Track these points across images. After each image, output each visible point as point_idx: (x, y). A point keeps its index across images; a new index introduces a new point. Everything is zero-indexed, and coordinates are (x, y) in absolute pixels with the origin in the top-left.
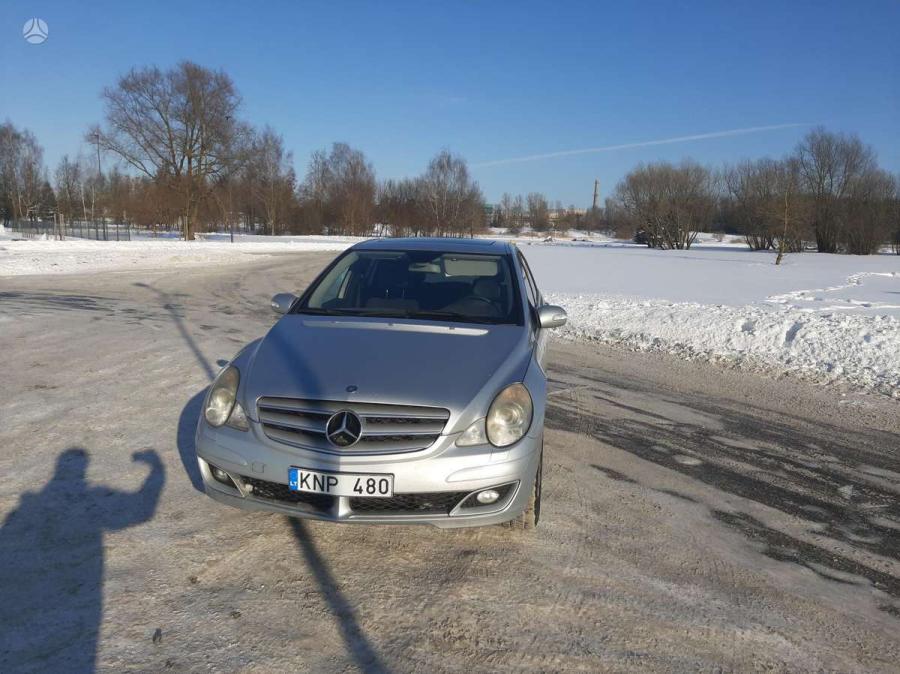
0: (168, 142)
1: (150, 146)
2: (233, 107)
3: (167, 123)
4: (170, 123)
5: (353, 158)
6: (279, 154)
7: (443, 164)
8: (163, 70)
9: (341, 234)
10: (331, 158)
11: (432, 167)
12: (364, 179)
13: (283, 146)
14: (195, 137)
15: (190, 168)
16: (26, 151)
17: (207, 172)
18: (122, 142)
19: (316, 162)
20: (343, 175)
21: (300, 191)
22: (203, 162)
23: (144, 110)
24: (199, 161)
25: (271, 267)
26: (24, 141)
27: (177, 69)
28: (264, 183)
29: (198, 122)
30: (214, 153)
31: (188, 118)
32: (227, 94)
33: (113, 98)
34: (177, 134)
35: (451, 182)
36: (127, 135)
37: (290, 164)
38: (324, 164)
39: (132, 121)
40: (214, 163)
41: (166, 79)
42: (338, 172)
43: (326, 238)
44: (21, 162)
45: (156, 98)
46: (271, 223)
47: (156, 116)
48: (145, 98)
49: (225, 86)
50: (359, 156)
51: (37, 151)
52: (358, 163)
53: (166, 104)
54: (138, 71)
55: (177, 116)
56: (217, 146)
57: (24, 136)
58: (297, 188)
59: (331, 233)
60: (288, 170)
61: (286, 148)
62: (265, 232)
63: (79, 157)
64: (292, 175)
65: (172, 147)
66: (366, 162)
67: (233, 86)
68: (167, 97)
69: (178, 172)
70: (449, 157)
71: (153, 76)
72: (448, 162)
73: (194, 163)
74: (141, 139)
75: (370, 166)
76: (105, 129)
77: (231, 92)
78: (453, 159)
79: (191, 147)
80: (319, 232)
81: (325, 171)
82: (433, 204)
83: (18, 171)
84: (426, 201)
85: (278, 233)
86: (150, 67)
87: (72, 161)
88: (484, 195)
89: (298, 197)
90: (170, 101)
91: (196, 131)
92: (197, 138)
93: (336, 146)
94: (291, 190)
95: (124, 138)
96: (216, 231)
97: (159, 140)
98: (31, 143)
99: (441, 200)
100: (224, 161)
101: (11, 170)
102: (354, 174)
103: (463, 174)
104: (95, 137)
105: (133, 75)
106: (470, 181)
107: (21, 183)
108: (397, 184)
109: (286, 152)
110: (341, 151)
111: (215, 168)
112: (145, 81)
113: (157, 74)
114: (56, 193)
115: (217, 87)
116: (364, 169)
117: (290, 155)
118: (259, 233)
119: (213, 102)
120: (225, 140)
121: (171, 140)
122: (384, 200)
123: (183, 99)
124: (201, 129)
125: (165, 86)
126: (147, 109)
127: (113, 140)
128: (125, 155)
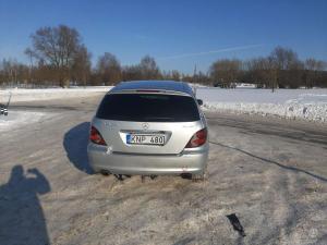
1: (48, 55)
3: (54, 47)
8: (52, 28)
10: (104, 58)
15: (63, 63)
18: (38, 54)
21: (93, 70)
27: (57, 27)
31: (61, 45)
33: (34, 37)
34: (57, 50)
36: (40, 51)
39: (41, 46)
45: (49, 38)
49: (75, 33)
50: (114, 57)
52: (114, 60)
54: (43, 28)
55: (57, 44)
59: (105, 85)
65: (55, 55)
66: (117, 59)
69: (58, 64)
71: (48, 30)
72: (149, 59)
74: (44, 53)
76: (32, 49)
80: (101, 85)
86: (47, 27)
103: (154, 64)
104: (28, 52)
110: (107, 55)
112: (45, 32)
115: (72, 33)
121: (55, 52)
125: (53, 33)
126: (46, 41)
127: (35, 53)
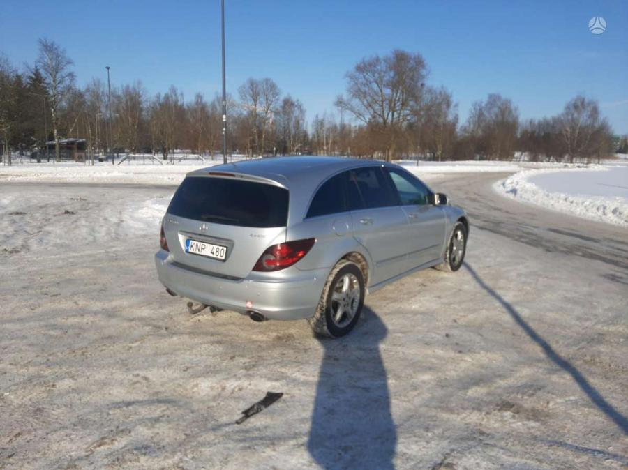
0: (381, 103)
1: (370, 106)
2: (423, 77)
3: (381, 91)
4: (383, 91)
5: (503, 104)
6: (448, 105)
7: (579, 105)
8: (381, 57)
9: (489, 160)
10: (486, 105)
11: (568, 108)
12: (510, 120)
13: (451, 99)
14: (397, 98)
15: (393, 118)
16: (296, 113)
17: (404, 120)
18: (354, 105)
19: (475, 109)
20: (494, 117)
21: (461, 130)
22: (402, 114)
23: (368, 83)
24: (399, 114)
25: (444, 182)
26: (296, 106)
27: (390, 55)
28: (437, 126)
29: (401, 88)
30: (409, 108)
31: (394, 86)
32: (421, 68)
33: (351, 77)
34: (387, 97)
35: (583, 119)
36: (357, 100)
37: (456, 112)
38: (481, 110)
39: (361, 91)
40: (409, 115)
41: (383, 62)
42: (491, 116)
43: (478, 162)
44: (294, 119)
45: (376, 75)
46: (439, 153)
47: (375, 86)
48: (369, 76)
49: (419, 63)
50: (508, 102)
51: (302, 112)
52: (506, 107)
53: (381, 78)
54: (367, 59)
55: (387, 86)
56: (411, 103)
57: (296, 103)
58: (459, 128)
59: (481, 159)
60: (454, 115)
61: (454, 100)
62: (434, 159)
63: (325, 115)
64: (456, 118)
65: (382, 106)
66: (513, 107)
67: (425, 63)
68: (383, 74)
69: (385, 121)
70: (584, 99)
71: (375, 61)
72: (583, 103)
73: (396, 115)
74: (365, 102)
75: (516, 109)
76: (346, 96)
77: (423, 67)
78: (586, 101)
79: (395, 105)
80: (472, 158)
81: (481, 114)
82: (567, 136)
83: (292, 124)
84: (561, 134)
85: (443, 159)
86: (374, 56)
87: (320, 117)
88: (613, 128)
89: (459, 134)
90: (384, 76)
91: (398, 95)
92: (399, 99)
93: (490, 96)
94: (454, 129)
95: (356, 102)
96: (402, 159)
97: (376, 102)
98: (300, 107)
99: (572, 133)
100: (415, 113)
101: (288, 124)
102: (503, 115)
103: (595, 112)
104: (340, 102)
105: (363, 62)
106: (601, 117)
107: (293, 132)
108: (536, 122)
109: (453, 104)
110: (494, 99)
111: (409, 118)
112: (370, 65)
113: (377, 59)
114: (310, 137)
115: (415, 64)
116: (510, 112)
117: (456, 105)
118: (430, 159)
119: (411, 74)
120: (416, 99)
121: (383, 101)
122: (525, 133)
123: (392, 74)
124: (402, 92)
125: (382, 67)
126: (370, 83)
127: (349, 104)
128: (355, 113)
